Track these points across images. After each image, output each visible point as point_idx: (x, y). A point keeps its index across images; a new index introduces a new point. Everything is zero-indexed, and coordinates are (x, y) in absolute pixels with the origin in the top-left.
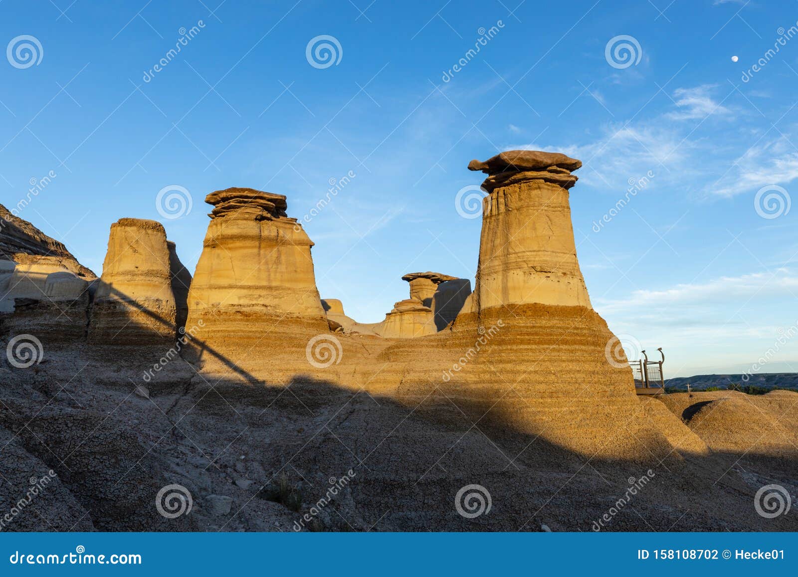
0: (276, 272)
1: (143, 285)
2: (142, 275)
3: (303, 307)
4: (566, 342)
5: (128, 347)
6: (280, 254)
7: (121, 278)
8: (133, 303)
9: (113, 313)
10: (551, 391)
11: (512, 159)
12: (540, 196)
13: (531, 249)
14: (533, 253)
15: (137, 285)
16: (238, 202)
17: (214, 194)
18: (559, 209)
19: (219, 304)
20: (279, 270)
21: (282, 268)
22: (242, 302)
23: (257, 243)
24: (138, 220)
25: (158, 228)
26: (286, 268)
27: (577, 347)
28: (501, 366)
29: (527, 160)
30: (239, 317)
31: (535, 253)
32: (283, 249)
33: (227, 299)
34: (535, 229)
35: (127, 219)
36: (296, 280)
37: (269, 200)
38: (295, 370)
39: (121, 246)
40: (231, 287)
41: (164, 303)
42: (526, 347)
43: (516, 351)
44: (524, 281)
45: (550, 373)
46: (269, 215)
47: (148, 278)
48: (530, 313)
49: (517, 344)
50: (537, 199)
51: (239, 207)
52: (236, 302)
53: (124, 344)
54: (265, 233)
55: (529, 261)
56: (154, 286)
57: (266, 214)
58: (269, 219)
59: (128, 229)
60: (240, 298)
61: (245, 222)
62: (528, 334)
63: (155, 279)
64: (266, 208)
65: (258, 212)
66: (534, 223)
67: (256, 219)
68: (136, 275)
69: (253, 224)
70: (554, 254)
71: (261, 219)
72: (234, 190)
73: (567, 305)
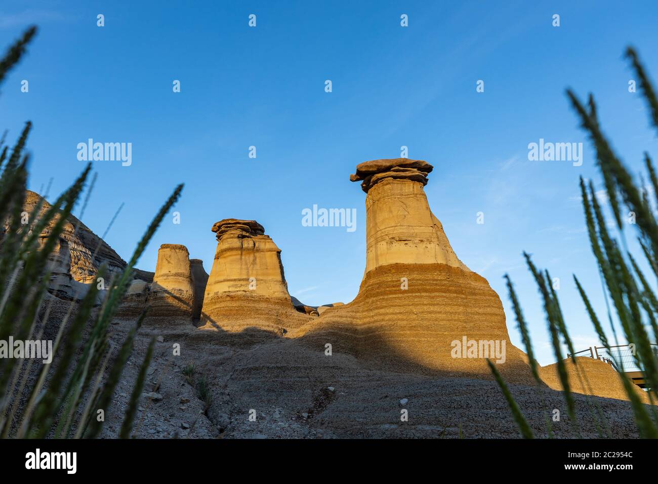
0: (253, 269)
1: (172, 282)
2: (172, 276)
3: (272, 291)
4: (426, 291)
5: (162, 317)
6: (256, 258)
7: (161, 278)
8: (166, 291)
9: (155, 298)
10: (411, 326)
11: (361, 168)
12: (391, 188)
13: (389, 226)
14: (391, 228)
15: (169, 282)
16: (226, 228)
17: (215, 226)
18: (411, 196)
19: (218, 292)
20: (254, 268)
21: (257, 267)
22: (231, 289)
23: (240, 252)
24: (170, 245)
25: (183, 248)
26: (260, 267)
27: (437, 294)
28: (376, 311)
29: (371, 166)
30: (228, 299)
31: (393, 228)
32: (257, 254)
33: (223, 288)
34: (391, 212)
35: (165, 245)
36: (268, 275)
37: (244, 224)
38: (247, 325)
39: (162, 260)
40: (225, 281)
41: (185, 292)
42: (394, 296)
43: (387, 299)
44: (387, 248)
45: (413, 313)
46: (247, 234)
47: (175, 277)
48: (393, 271)
49: (387, 294)
50: (389, 191)
51: (227, 231)
52: (227, 290)
53: (159, 316)
54: (245, 245)
55: (390, 234)
56: (179, 282)
57: (244, 233)
58: (248, 237)
59: (165, 250)
60: (229, 287)
61: (231, 239)
62: (394, 287)
63: (180, 278)
64: (244, 230)
65: (239, 232)
66: (390, 207)
67: (238, 237)
68: (169, 276)
69: (236, 240)
70: (411, 227)
71: (243, 237)
72: (224, 220)
73: (425, 263)
